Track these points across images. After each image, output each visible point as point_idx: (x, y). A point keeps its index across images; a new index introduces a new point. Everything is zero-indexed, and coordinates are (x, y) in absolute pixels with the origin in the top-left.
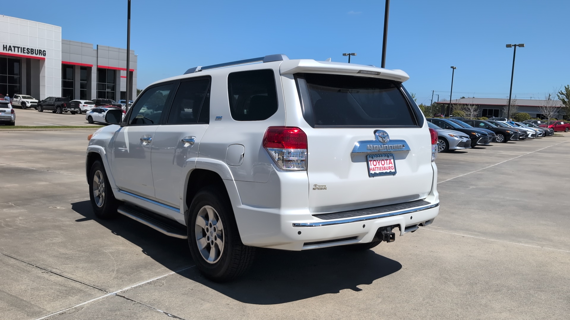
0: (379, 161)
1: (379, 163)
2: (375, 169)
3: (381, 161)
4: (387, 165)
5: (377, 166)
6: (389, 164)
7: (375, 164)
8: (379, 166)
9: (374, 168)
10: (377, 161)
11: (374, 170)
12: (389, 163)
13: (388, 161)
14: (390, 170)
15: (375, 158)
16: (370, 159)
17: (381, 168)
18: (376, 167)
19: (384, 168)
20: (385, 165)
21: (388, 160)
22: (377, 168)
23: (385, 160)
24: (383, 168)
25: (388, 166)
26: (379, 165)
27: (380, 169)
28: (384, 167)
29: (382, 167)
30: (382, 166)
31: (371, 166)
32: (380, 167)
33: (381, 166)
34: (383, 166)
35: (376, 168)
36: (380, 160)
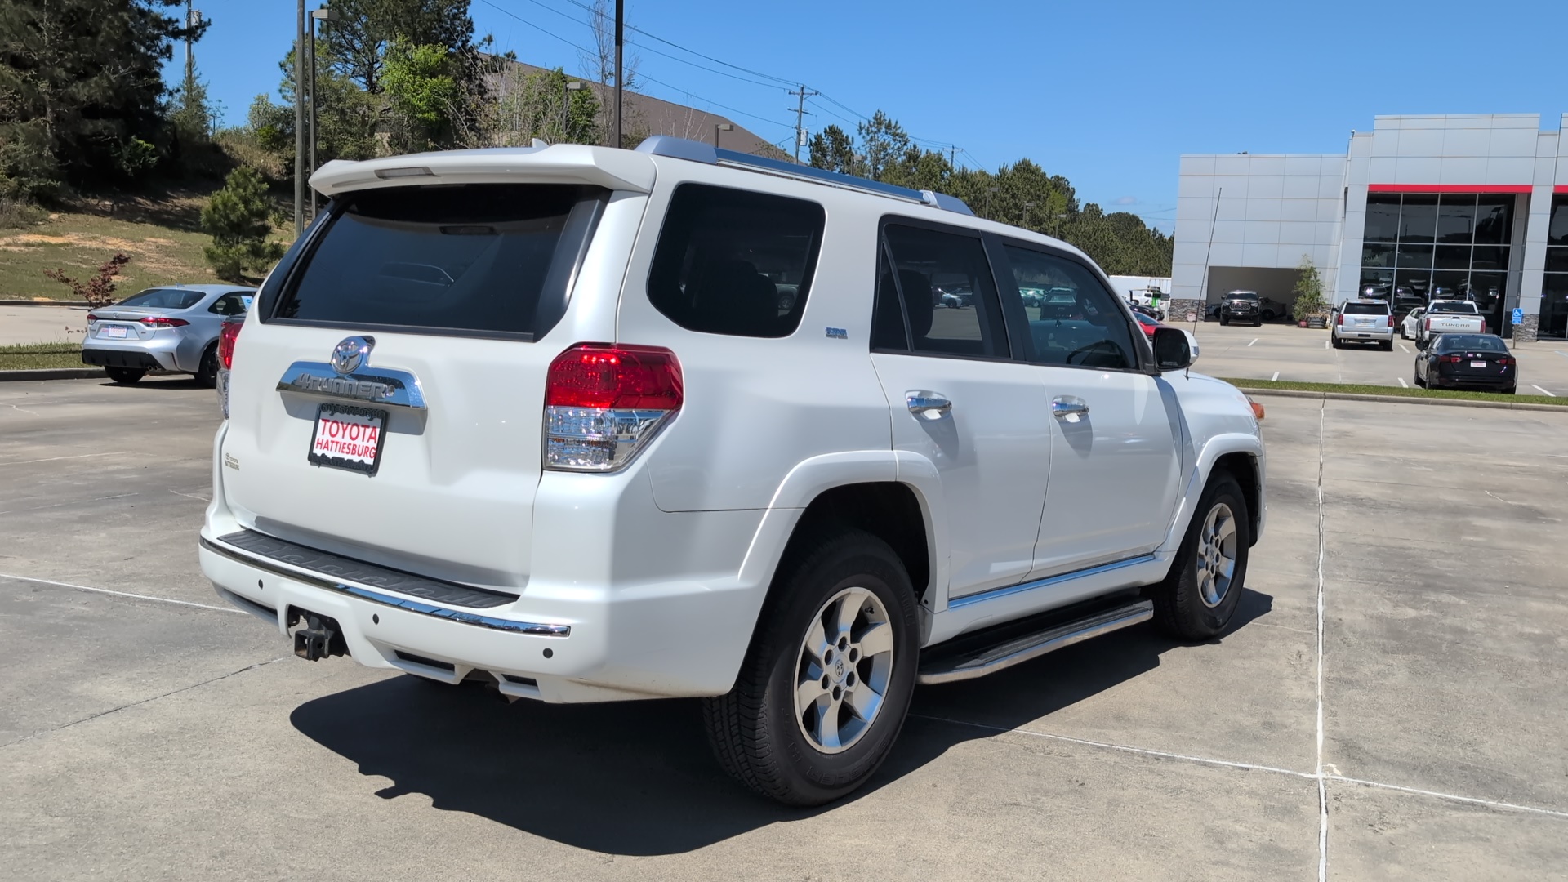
0: (345, 426)
1: (344, 430)
2: (330, 444)
3: (350, 427)
4: (363, 440)
5: (338, 438)
6: (368, 441)
7: (334, 431)
8: (343, 441)
9: (327, 442)
10: (340, 425)
11: (327, 448)
12: (371, 437)
13: (369, 431)
14: (361, 458)
15: (338, 416)
16: (325, 415)
17: (346, 446)
18: (334, 439)
19: (353, 449)
20: (358, 442)
21: (368, 427)
22: (334, 444)
23: (363, 426)
24: (351, 447)
25: (365, 444)
26: (343, 437)
27: (344, 448)
28: (354, 445)
29: (350, 444)
30: (350, 441)
31: (323, 434)
32: (345, 444)
33: (347, 440)
34: (353, 442)
35: (332, 442)
36: (348, 424)
